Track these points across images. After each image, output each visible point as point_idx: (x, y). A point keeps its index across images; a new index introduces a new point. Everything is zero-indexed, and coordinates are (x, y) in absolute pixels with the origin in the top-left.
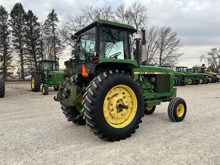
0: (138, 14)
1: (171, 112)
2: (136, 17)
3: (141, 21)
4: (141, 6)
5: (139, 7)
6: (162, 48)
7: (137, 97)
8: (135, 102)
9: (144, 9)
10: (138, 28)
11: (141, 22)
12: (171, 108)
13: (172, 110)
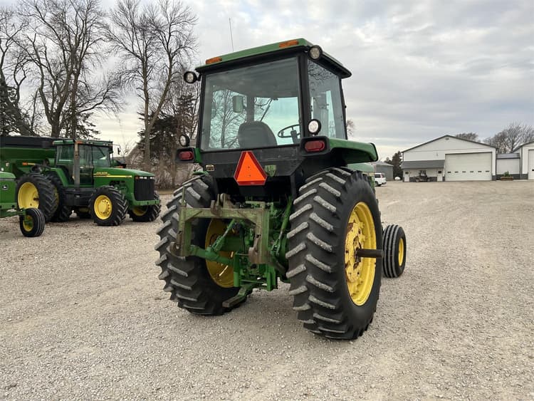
0: (174, 28)
1: (389, 257)
2: (170, 35)
3: (181, 47)
4: (181, 10)
5: (175, 11)
6: (225, 115)
7: (376, 229)
8: (372, 240)
9: (188, 18)
10: (173, 62)
11: (182, 50)
12: (390, 249)
13: (391, 254)
